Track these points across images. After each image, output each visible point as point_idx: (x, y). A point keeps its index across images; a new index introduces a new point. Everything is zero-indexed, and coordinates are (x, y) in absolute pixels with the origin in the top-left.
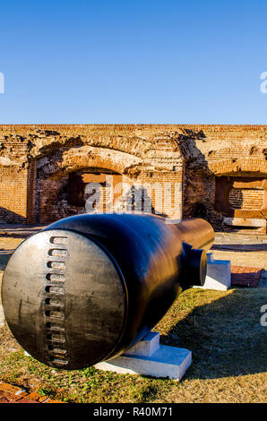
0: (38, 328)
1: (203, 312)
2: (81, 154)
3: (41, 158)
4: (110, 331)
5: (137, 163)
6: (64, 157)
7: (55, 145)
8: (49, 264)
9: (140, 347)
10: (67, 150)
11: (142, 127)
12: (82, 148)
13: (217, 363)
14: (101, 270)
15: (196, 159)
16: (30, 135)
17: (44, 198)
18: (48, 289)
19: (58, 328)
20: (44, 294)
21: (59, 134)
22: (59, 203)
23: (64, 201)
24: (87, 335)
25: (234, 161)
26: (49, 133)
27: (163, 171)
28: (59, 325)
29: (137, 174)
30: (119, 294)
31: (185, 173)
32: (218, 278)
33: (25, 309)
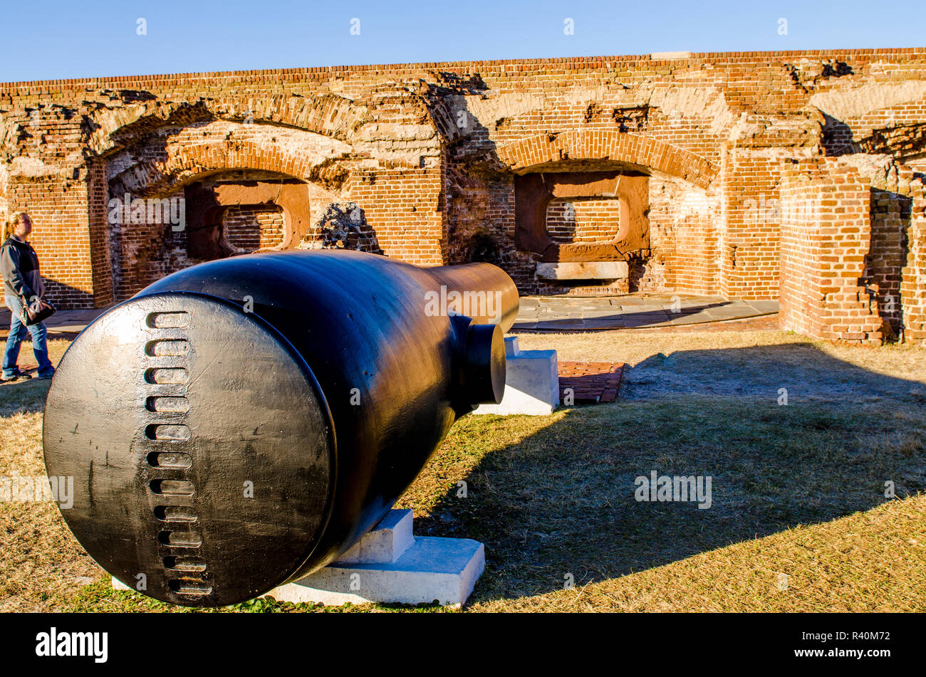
0: (136, 522)
1: (504, 461)
2: (207, 141)
3: (116, 155)
4: (301, 511)
5: (338, 154)
6: (171, 149)
7: (147, 123)
8: (150, 376)
9: (372, 543)
10: (177, 132)
11: (344, 72)
12: (210, 127)
13: (540, 562)
14: (270, 379)
15: (469, 138)
16: (85, 103)
17: (132, 248)
18: (151, 431)
19: (182, 517)
20: (144, 444)
21: (153, 97)
22: (167, 255)
23: (177, 250)
24: (249, 525)
25: (552, 139)
26: (129, 96)
27: (399, 169)
28: (184, 509)
29: (341, 178)
30: (314, 429)
31: (447, 172)
32: (531, 387)
33: (103, 483)
